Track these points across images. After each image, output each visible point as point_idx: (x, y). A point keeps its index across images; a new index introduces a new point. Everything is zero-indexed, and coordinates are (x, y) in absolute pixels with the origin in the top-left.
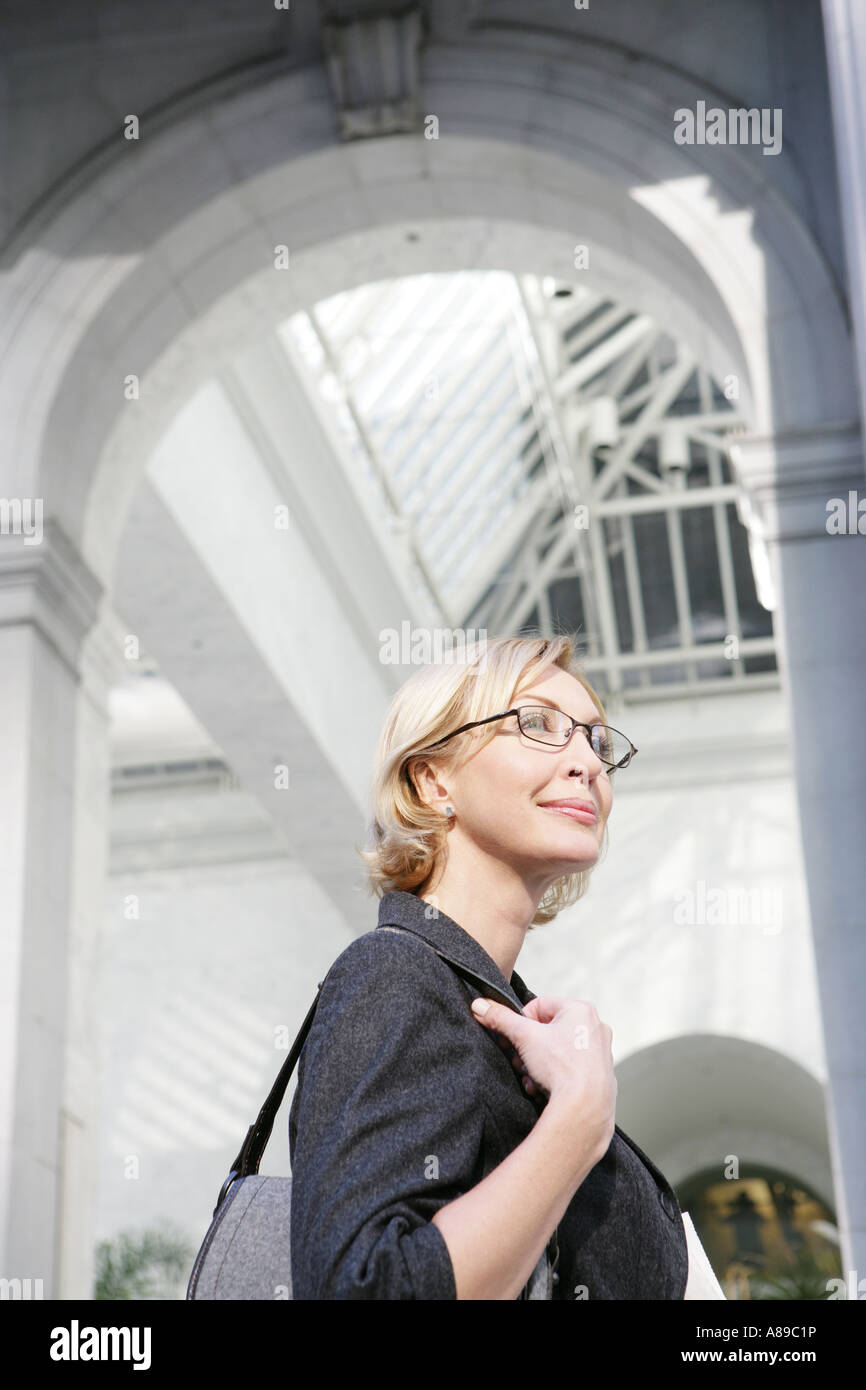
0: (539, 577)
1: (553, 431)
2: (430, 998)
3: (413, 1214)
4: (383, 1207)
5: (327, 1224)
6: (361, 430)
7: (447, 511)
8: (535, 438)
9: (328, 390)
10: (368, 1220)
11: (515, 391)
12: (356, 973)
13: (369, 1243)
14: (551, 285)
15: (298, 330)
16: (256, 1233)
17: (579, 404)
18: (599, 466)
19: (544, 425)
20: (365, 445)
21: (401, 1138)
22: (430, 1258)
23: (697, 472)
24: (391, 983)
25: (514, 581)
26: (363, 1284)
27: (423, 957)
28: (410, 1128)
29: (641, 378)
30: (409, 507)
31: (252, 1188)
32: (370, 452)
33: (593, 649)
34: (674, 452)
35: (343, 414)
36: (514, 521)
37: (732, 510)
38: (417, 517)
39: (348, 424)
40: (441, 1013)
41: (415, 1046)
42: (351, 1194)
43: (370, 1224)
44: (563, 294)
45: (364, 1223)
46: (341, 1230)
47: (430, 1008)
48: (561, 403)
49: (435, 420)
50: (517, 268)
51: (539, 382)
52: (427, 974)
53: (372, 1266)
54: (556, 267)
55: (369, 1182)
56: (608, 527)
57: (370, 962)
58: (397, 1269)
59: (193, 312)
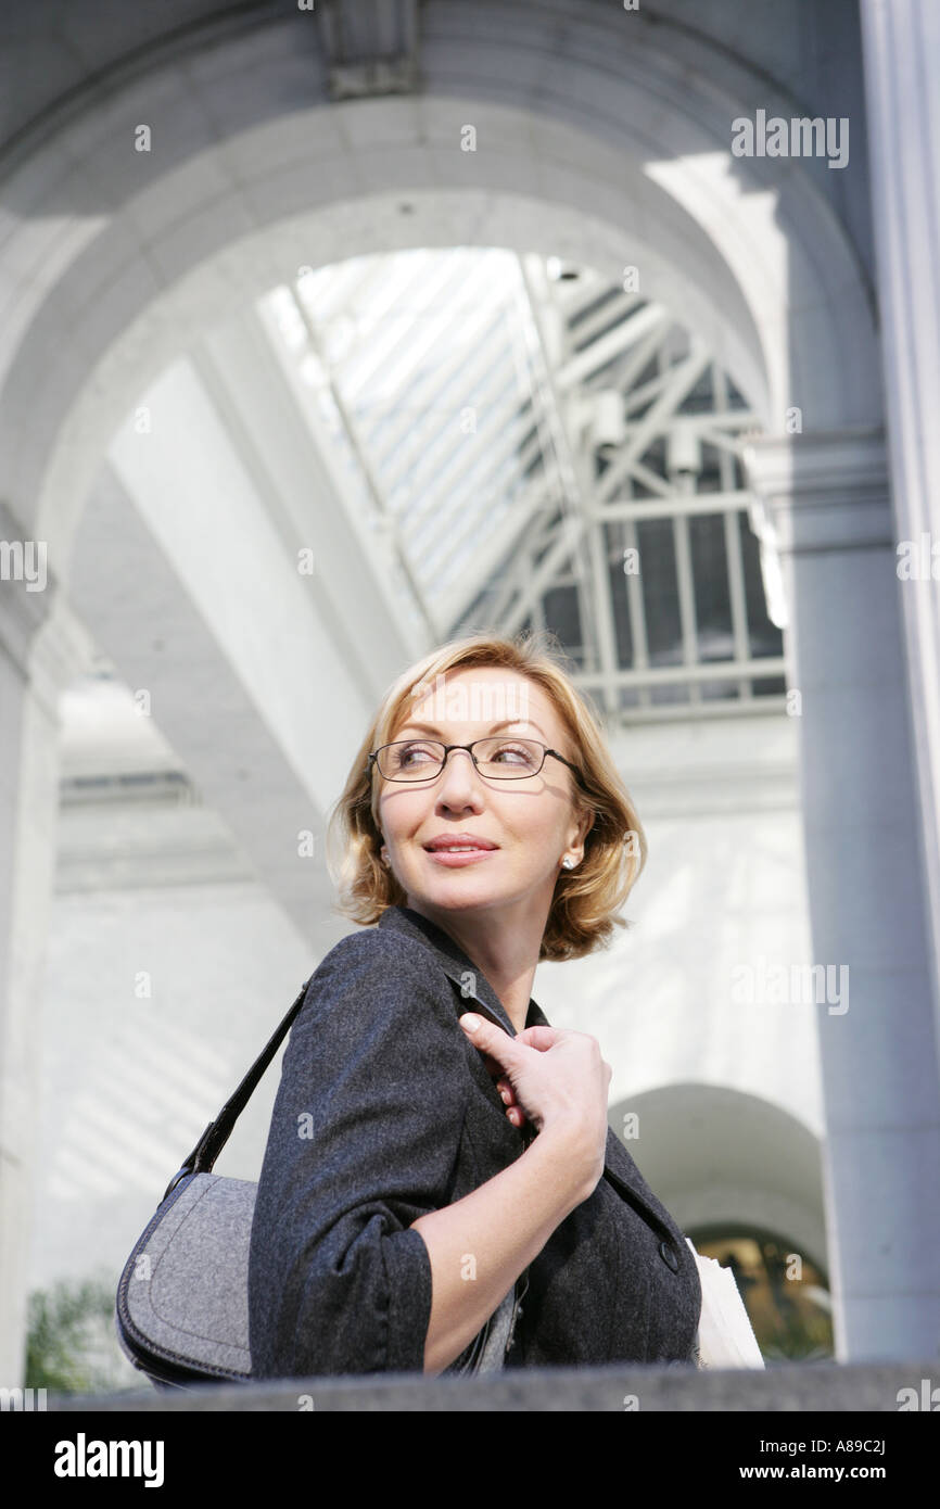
0: (534, 584)
1: (553, 426)
2: (422, 995)
3: (392, 1215)
4: (362, 1202)
5: (300, 1210)
6: (345, 419)
7: (436, 510)
8: (533, 433)
9: (309, 374)
10: (347, 1211)
11: (513, 381)
12: (345, 971)
13: (347, 1235)
14: (556, 267)
15: (278, 305)
16: (204, 1226)
17: (584, 396)
18: (602, 466)
19: (543, 420)
20: (348, 434)
21: (384, 1135)
22: (410, 1264)
23: (709, 476)
24: (382, 977)
25: (506, 588)
26: (340, 1274)
27: (417, 953)
28: (393, 1126)
29: (650, 372)
30: (396, 502)
31: (205, 1183)
32: (353, 442)
33: (590, 665)
34: (684, 454)
35: (326, 400)
36: (508, 522)
37: (744, 518)
38: (402, 516)
39: (330, 410)
40: (432, 1013)
41: (404, 1039)
42: (328, 1183)
43: (349, 1216)
44: (569, 277)
45: (342, 1214)
46: (315, 1218)
47: (423, 1006)
48: (563, 397)
49: (426, 410)
50: (520, 247)
51: (540, 371)
52: (421, 971)
53: (350, 1257)
54: (560, 248)
55: (348, 1175)
56: (610, 533)
57: (359, 959)
58: (376, 1268)
59: (164, 281)
